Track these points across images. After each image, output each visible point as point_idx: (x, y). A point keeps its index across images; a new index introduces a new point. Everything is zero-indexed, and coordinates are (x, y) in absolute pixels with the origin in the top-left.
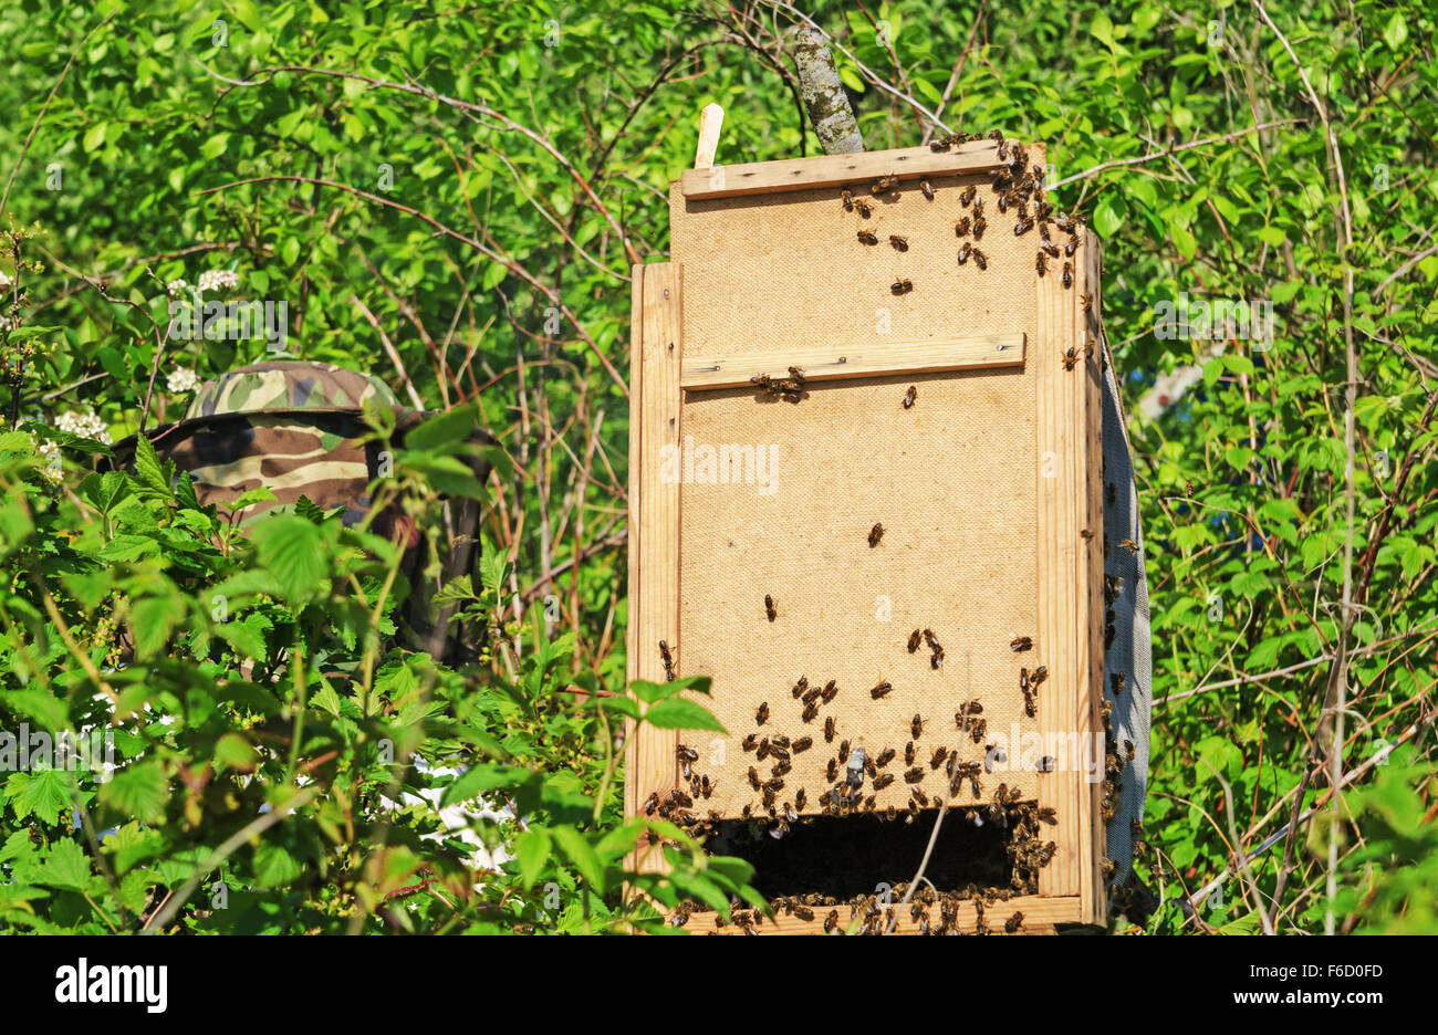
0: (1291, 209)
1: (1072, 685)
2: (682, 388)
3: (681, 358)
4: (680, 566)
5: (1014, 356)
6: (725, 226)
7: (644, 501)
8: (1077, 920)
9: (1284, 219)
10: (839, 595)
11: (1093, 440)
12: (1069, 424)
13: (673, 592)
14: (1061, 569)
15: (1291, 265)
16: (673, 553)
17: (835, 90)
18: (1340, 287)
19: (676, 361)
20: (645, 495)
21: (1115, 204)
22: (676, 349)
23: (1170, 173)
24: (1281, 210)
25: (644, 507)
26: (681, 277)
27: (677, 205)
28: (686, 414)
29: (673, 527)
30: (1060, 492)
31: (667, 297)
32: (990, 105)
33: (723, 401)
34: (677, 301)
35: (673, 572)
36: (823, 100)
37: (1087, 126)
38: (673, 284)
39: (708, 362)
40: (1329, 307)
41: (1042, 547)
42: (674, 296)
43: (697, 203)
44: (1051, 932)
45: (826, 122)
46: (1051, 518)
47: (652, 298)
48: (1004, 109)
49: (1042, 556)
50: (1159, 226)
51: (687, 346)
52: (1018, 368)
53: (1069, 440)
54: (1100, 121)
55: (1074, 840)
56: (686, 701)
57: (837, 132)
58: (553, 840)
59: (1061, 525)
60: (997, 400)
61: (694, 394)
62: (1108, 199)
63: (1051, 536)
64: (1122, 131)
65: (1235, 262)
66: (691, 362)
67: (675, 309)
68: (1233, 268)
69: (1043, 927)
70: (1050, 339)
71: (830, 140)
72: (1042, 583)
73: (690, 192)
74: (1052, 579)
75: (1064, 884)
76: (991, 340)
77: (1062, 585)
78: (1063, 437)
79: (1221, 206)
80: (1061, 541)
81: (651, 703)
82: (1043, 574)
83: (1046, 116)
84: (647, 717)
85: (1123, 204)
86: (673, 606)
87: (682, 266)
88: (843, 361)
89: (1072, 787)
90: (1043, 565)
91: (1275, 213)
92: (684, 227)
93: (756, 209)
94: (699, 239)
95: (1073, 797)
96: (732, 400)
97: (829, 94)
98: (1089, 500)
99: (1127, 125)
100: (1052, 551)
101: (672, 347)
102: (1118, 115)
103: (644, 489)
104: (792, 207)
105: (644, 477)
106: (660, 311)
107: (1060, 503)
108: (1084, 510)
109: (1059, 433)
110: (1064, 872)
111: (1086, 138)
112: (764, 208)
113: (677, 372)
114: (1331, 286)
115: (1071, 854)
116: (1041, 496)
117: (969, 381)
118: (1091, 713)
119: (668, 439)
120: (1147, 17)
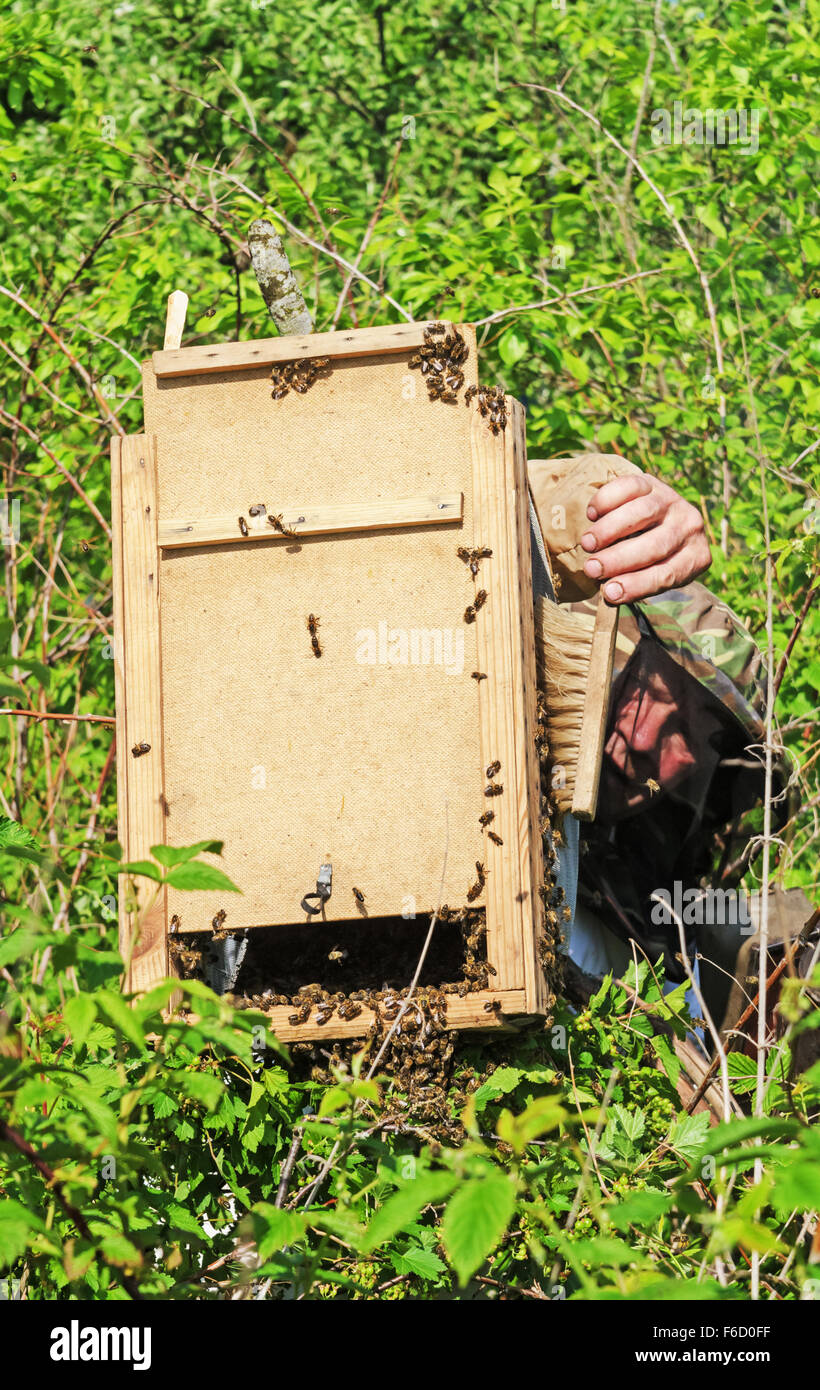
1: (514, 803)
2: (159, 547)
3: (157, 520)
4: (162, 705)
5: (453, 514)
6: (192, 401)
7: (129, 648)
8: (522, 1010)
9: (660, 346)
10: (304, 728)
11: (524, 586)
12: (503, 573)
14: (500, 702)
15: (663, 384)
16: (155, 693)
17: (286, 274)
18: (714, 412)
19: (152, 523)
20: (129, 643)
21: (516, 332)
22: (152, 512)
25: (129, 655)
26: (155, 448)
27: (149, 384)
28: (163, 569)
29: (155, 671)
30: (498, 634)
31: (142, 465)
32: (401, 249)
33: (196, 557)
34: (151, 469)
36: (275, 283)
37: (489, 268)
38: (148, 454)
39: (182, 523)
40: (704, 427)
42: (149, 465)
43: (167, 381)
45: (278, 303)
46: (490, 656)
47: (129, 466)
48: (414, 253)
49: (483, 689)
50: (555, 353)
51: (161, 508)
52: (456, 524)
53: (504, 586)
54: (500, 263)
55: (518, 941)
56: (202, 865)
57: (289, 312)
59: (499, 662)
61: (170, 552)
62: (511, 331)
64: (519, 272)
65: (620, 386)
66: (165, 524)
67: (151, 476)
68: (617, 391)
70: (484, 498)
71: (282, 319)
72: (484, 714)
73: (160, 371)
74: (493, 710)
75: (511, 978)
76: (432, 499)
77: (501, 715)
78: (499, 585)
81: (170, 866)
82: (485, 706)
83: (451, 259)
84: (167, 881)
85: (524, 332)
87: (155, 437)
88: (302, 520)
90: (484, 698)
92: (157, 403)
93: (220, 386)
94: (169, 412)
96: (205, 556)
97: (280, 278)
98: (523, 640)
99: (522, 266)
100: (491, 684)
101: (148, 510)
102: (513, 258)
103: (128, 638)
104: (252, 383)
105: (128, 627)
106: (137, 479)
107: (498, 642)
108: (519, 649)
110: (510, 969)
111: (489, 279)
112: (227, 384)
113: (154, 532)
114: (706, 410)
115: (516, 953)
116: (481, 634)
117: (414, 536)
118: (530, 827)
119: (147, 593)
120: (530, 163)
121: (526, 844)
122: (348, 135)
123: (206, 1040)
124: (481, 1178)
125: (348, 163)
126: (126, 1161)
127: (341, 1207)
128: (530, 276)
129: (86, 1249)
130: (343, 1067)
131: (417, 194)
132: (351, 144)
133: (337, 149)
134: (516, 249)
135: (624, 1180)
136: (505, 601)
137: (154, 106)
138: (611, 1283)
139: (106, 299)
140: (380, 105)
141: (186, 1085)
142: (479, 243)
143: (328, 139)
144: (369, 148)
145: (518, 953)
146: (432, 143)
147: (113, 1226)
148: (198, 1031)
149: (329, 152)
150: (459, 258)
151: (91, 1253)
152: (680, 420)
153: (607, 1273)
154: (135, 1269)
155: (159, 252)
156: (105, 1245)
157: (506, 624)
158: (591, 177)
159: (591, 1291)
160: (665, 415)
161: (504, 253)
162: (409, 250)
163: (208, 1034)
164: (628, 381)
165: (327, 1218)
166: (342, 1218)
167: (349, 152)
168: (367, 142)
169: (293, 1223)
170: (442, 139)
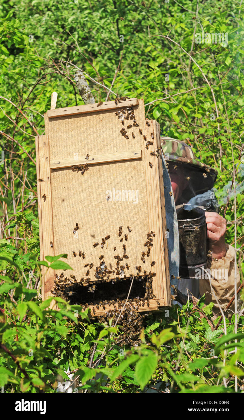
0: (202, 108)
1: (159, 243)
2: (50, 169)
3: (50, 160)
5: (139, 156)
6: (59, 125)
8: (163, 305)
9: (201, 111)
10: (95, 222)
11: (161, 177)
12: (154, 174)
13: (51, 223)
14: (154, 212)
15: (202, 122)
16: (51, 213)
17: (87, 87)
18: (217, 129)
19: (48, 162)
21: (158, 110)
22: (48, 158)
23: (171, 101)
24: (200, 109)
25: (42, 201)
26: (49, 139)
27: (47, 120)
28: (52, 175)
29: (50, 206)
30: (153, 192)
31: (45, 144)
32: (124, 85)
34: (48, 145)
35: (51, 218)
36: (83, 89)
37: (150, 90)
38: (46, 141)
39: (57, 161)
40: (214, 134)
41: (149, 206)
43: (52, 119)
44: (157, 309)
45: (85, 95)
46: (151, 199)
47: (41, 145)
48: (127, 86)
49: (149, 209)
50: (169, 115)
51: (51, 157)
52: (140, 159)
53: (154, 177)
54: (153, 88)
55: (161, 284)
56: (61, 261)
57: (88, 98)
58: (28, 305)
59: (154, 200)
60: (135, 168)
61: (54, 170)
62: (156, 108)
63: (151, 203)
64: (159, 91)
65: (189, 123)
66: (52, 162)
67: (47, 148)
68: (189, 125)
69: (154, 308)
70: (148, 151)
71: (86, 100)
72: (150, 216)
73: (50, 116)
74: (152, 215)
75: (160, 296)
76: (132, 152)
77: (155, 216)
78: (153, 177)
79: (185, 109)
80: (154, 204)
81: (51, 262)
82: (150, 214)
83: (138, 87)
84: (50, 267)
85: (160, 110)
86: (51, 227)
87: (49, 136)
88: (93, 159)
89: (160, 270)
90: (149, 211)
91: (198, 110)
92: (49, 125)
93: (68, 120)
94: (53, 128)
95: (161, 273)
96: (64, 171)
97: (85, 88)
98: (161, 193)
99: (159, 89)
100: (151, 207)
101: (47, 158)
102: (157, 87)
104: (77, 119)
106: (43, 148)
107: (153, 194)
108: (159, 196)
109: (152, 176)
110: (160, 293)
111: (150, 93)
112: (70, 119)
113: (49, 164)
114: (214, 128)
115: (161, 288)
116: (148, 193)
117: (127, 163)
118: (164, 250)
119: (47, 183)
120: (161, 60)
121: (163, 255)
122: (109, 56)
123: (63, 316)
124: (147, 355)
125: (109, 65)
126: (39, 354)
127: (107, 367)
128: (162, 92)
129: (27, 382)
130: (106, 323)
131: (129, 73)
132: (110, 59)
133: (106, 60)
134: (157, 84)
135: (194, 355)
136: (155, 182)
137: (55, 51)
138: (191, 388)
139: (38, 103)
140: (118, 48)
141: (57, 330)
142: (147, 83)
143: (103, 58)
144: (115, 60)
145: (162, 288)
146: (133, 58)
147: (36, 374)
148: (60, 313)
149: (104, 62)
150: (140, 87)
151: (29, 383)
152: (206, 131)
153: (190, 385)
154: (42, 387)
155: (53, 89)
156: (33, 380)
157: (155, 189)
158: (179, 64)
159: (184, 390)
160: (202, 131)
161: (154, 85)
162: (126, 86)
163: (64, 314)
164: (192, 121)
165: (103, 371)
166: (107, 370)
167: (110, 61)
168: (115, 58)
169: (92, 372)
170: (136, 56)
